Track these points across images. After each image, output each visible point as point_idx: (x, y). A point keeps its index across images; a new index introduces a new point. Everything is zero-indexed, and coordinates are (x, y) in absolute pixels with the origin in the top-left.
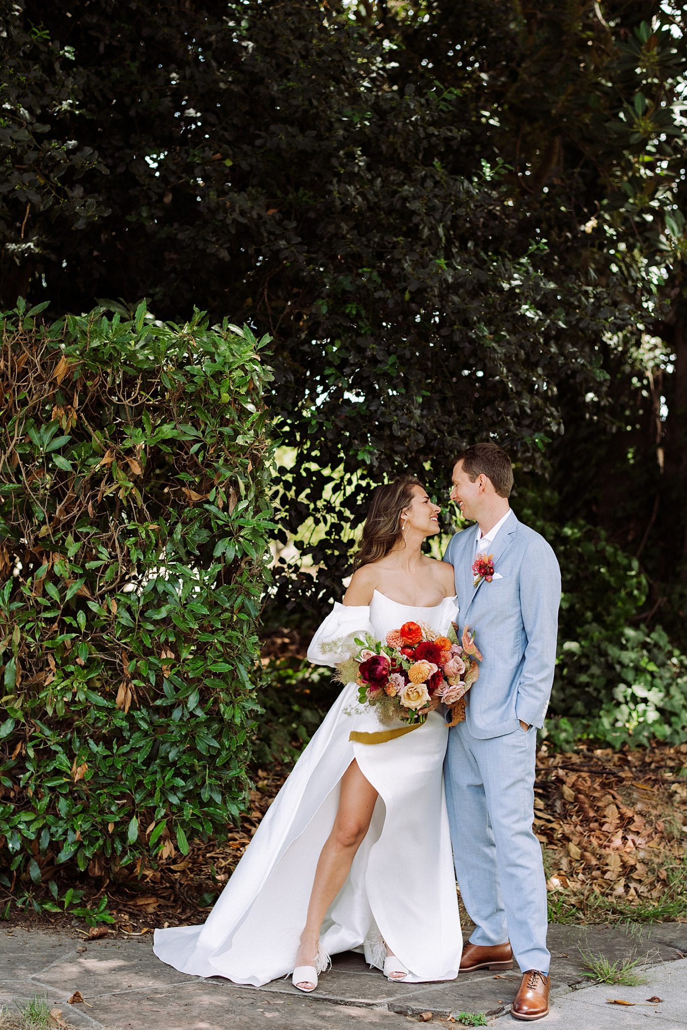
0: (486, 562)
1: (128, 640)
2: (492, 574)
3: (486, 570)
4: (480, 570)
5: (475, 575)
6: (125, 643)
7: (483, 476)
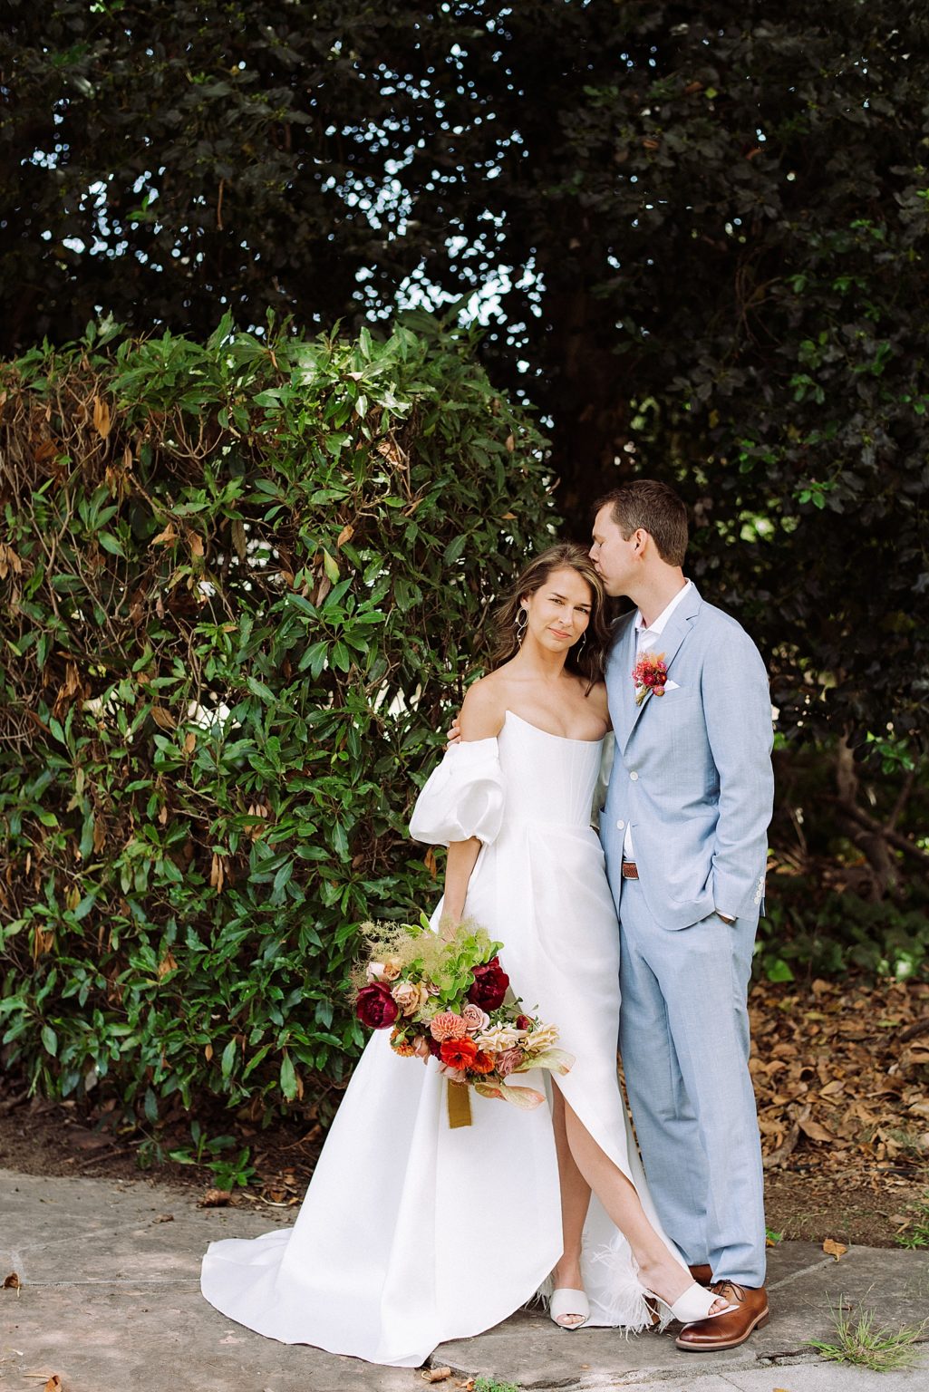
0: (655, 665)
1: (210, 790)
2: (663, 683)
3: (654, 677)
4: (645, 680)
5: (638, 686)
6: (206, 794)
7: (642, 532)
